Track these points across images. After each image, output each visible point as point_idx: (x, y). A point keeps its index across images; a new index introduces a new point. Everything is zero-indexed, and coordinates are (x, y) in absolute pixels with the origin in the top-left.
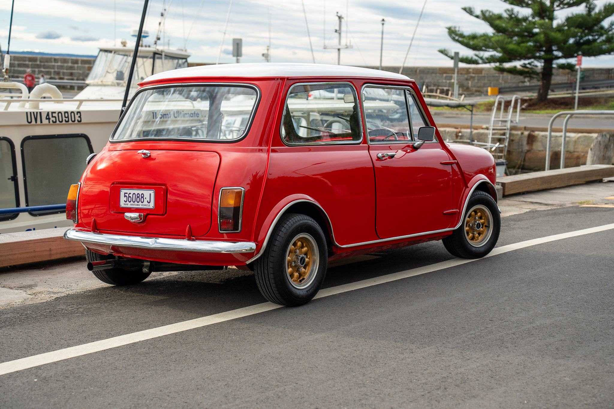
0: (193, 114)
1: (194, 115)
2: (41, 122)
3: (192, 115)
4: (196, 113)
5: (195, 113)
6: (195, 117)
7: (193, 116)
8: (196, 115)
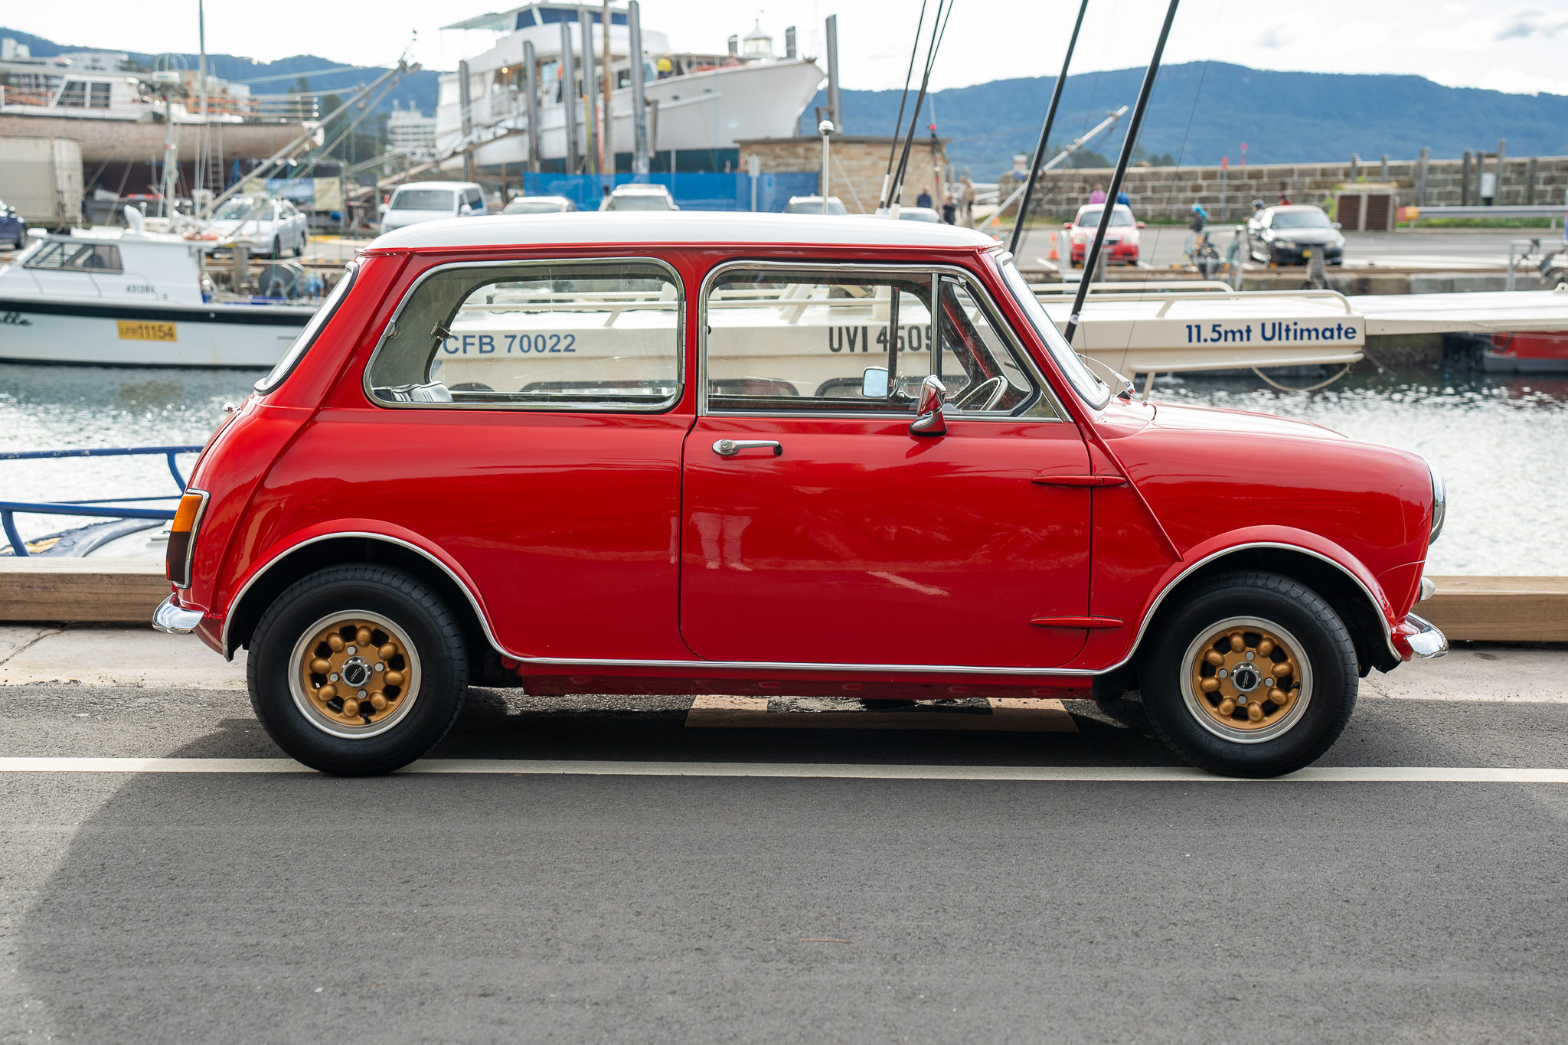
0: (1332, 331)
1: (1336, 333)
2: (865, 348)
3: (1328, 334)
4: (1344, 327)
5: (1339, 329)
6: (1339, 337)
7: (1332, 337)
8: (1343, 333)
